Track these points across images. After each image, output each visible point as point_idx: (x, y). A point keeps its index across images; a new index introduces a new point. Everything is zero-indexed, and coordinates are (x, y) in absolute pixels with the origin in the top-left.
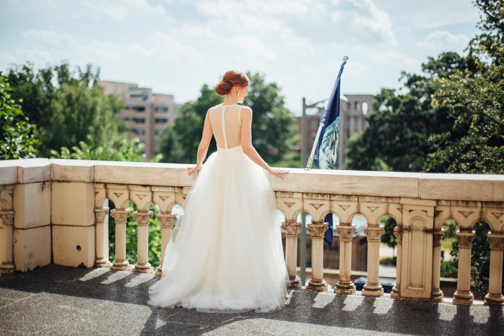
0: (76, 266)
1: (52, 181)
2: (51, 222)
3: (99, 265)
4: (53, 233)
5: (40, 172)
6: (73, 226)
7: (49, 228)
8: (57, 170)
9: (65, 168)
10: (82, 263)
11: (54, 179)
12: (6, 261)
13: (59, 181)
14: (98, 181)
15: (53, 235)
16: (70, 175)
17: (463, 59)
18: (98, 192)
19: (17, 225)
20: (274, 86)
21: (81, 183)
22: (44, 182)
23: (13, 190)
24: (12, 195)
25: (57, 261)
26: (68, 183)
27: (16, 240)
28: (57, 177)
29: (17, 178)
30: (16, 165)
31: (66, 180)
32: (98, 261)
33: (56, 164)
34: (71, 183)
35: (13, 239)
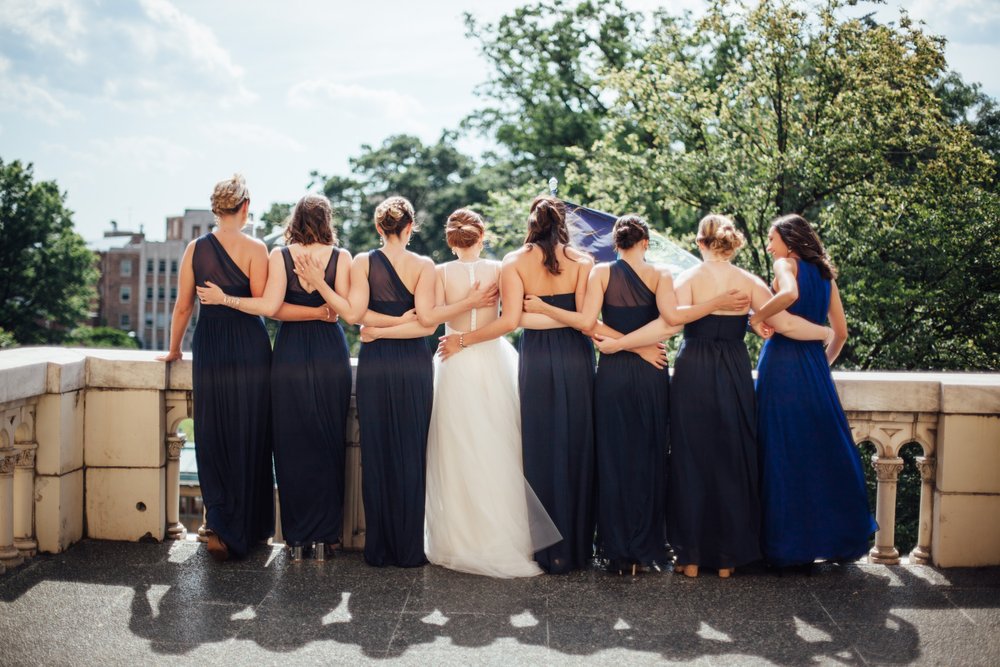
0: (135, 538)
1: (87, 388)
2: (84, 463)
3: (174, 536)
4: (88, 482)
5: (75, 372)
6: (129, 468)
7: (81, 472)
8: (97, 369)
9: (115, 365)
10: (149, 534)
11: (91, 385)
12: (23, 536)
13: (100, 389)
14: (177, 387)
15: (88, 487)
16: (125, 378)
17: (428, 150)
18: (173, 407)
19: (41, 469)
20: (52, 189)
21: (149, 392)
22: (78, 390)
23: (35, 406)
24: (34, 414)
25: (95, 531)
26: (120, 393)
27: (41, 497)
28: (98, 381)
29: (47, 383)
30: (45, 361)
31: (116, 386)
32: (171, 529)
33: (95, 358)
34: (126, 393)
35: (34, 494)
